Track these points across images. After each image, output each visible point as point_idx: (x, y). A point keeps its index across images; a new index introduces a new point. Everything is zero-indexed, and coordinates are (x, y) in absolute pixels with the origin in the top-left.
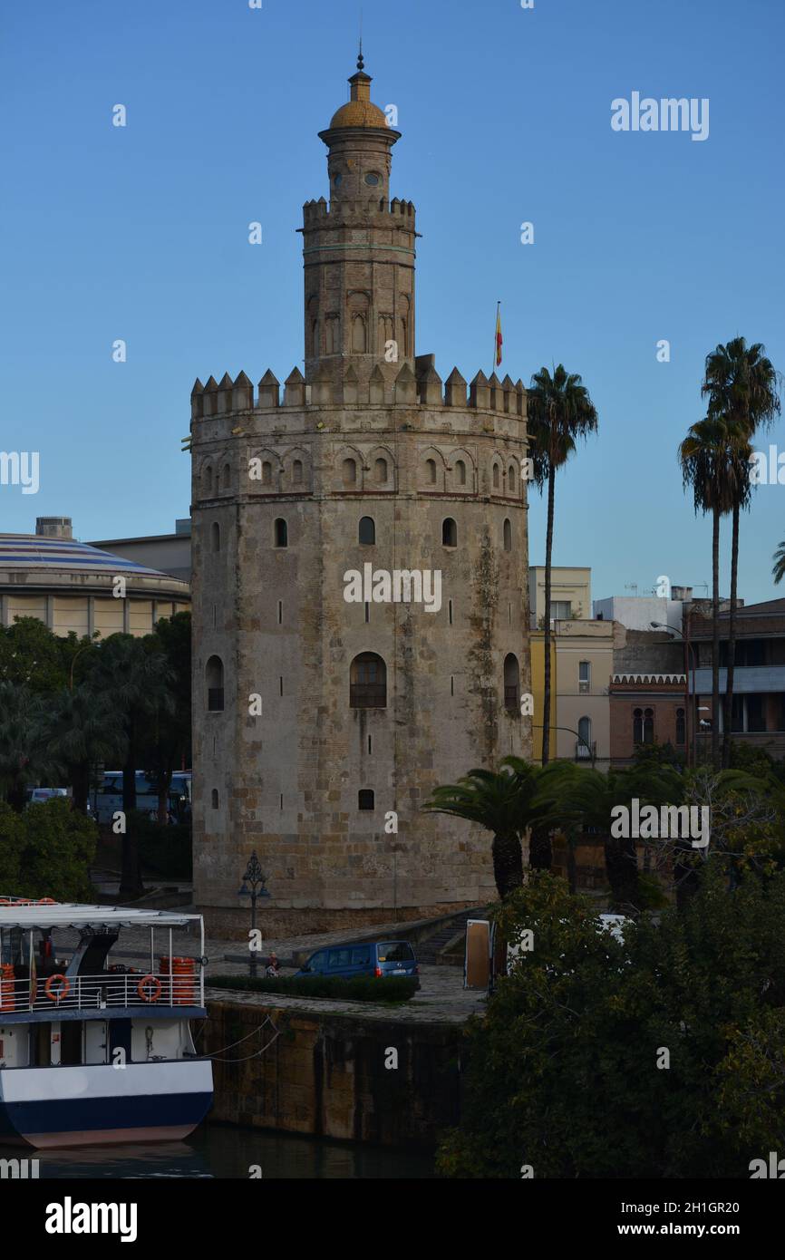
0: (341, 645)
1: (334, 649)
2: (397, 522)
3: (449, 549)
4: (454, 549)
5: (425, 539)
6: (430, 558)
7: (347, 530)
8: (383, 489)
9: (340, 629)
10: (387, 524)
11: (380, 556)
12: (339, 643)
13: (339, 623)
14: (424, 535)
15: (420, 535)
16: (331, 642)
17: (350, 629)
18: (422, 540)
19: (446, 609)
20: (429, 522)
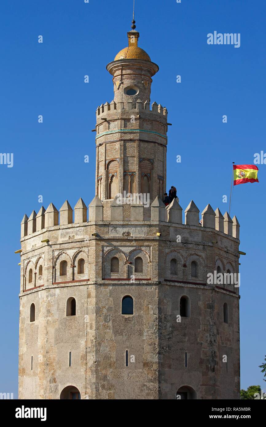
0: (55, 382)
1: (52, 385)
2: (89, 300)
3: (127, 316)
4: (131, 316)
5: (108, 310)
6: (111, 321)
7: (60, 307)
8: (82, 279)
9: (55, 371)
10: (83, 301)
11: (78, 323)
12: (54, 380)
13: (55, 367)
14: (107, 307)
15: (105, 307)
16: (50, 380)
17: (60, 372)
18: (105, 311)
19: (124, 356)
20: (111, 299)
